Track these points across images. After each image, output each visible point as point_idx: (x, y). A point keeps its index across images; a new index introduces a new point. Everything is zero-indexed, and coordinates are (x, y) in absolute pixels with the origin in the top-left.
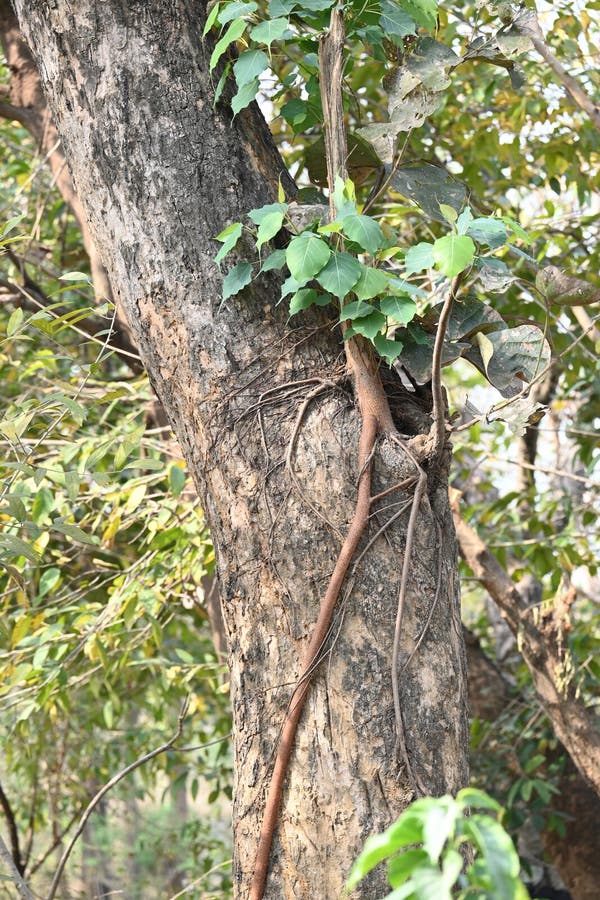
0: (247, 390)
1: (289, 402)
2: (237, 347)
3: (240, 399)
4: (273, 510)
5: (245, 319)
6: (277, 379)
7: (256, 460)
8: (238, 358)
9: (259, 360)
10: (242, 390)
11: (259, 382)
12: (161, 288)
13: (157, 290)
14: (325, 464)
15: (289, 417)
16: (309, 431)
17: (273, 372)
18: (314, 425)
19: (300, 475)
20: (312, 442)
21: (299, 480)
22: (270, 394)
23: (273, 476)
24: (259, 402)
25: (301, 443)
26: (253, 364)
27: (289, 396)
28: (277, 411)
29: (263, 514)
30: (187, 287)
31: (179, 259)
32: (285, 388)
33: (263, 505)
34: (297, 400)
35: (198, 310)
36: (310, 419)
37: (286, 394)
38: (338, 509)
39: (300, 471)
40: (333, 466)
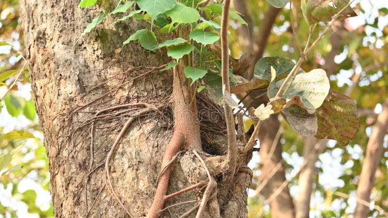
0: (88, 108)
1: (119, 119)
2: (87, 75)
3: (80, 115)
4: (90, 202)
5: (98, 56)
6: (113, 102)
7: (84, 162)
8: (86, 83)
9: (102, 86)
10: (84, 108)
11: (98, 102)
12: (44, 34)
13: (41, 36)
14: (135, 167)
15: (116, 131)
16: (129, 142)
17: (111, 97)
18: (133, 138)
19: (114, 175)
20: (128, 150)
21: (113, 178)
22: (105, 112)
23: (94, 176)
24: (95, 117)
25: (120, 150)
26: (97, 88)
27: (120, 114)
28: (108, 125)
29: (83, 205)
30: (61, 31)
31: (60, 12)
32: (118, 109)
33: (83, 198)
34: (125, 118)
35: (66, 48)
36: (131, 133)
37: (118, 113)
38: (139, 204)
39: (115, 171)
40: (142, 169)
